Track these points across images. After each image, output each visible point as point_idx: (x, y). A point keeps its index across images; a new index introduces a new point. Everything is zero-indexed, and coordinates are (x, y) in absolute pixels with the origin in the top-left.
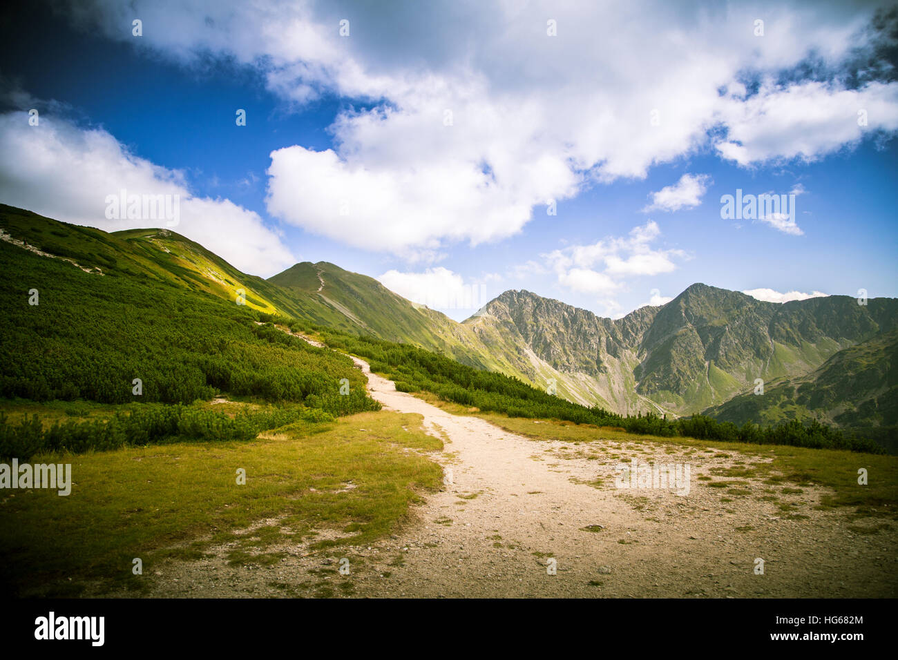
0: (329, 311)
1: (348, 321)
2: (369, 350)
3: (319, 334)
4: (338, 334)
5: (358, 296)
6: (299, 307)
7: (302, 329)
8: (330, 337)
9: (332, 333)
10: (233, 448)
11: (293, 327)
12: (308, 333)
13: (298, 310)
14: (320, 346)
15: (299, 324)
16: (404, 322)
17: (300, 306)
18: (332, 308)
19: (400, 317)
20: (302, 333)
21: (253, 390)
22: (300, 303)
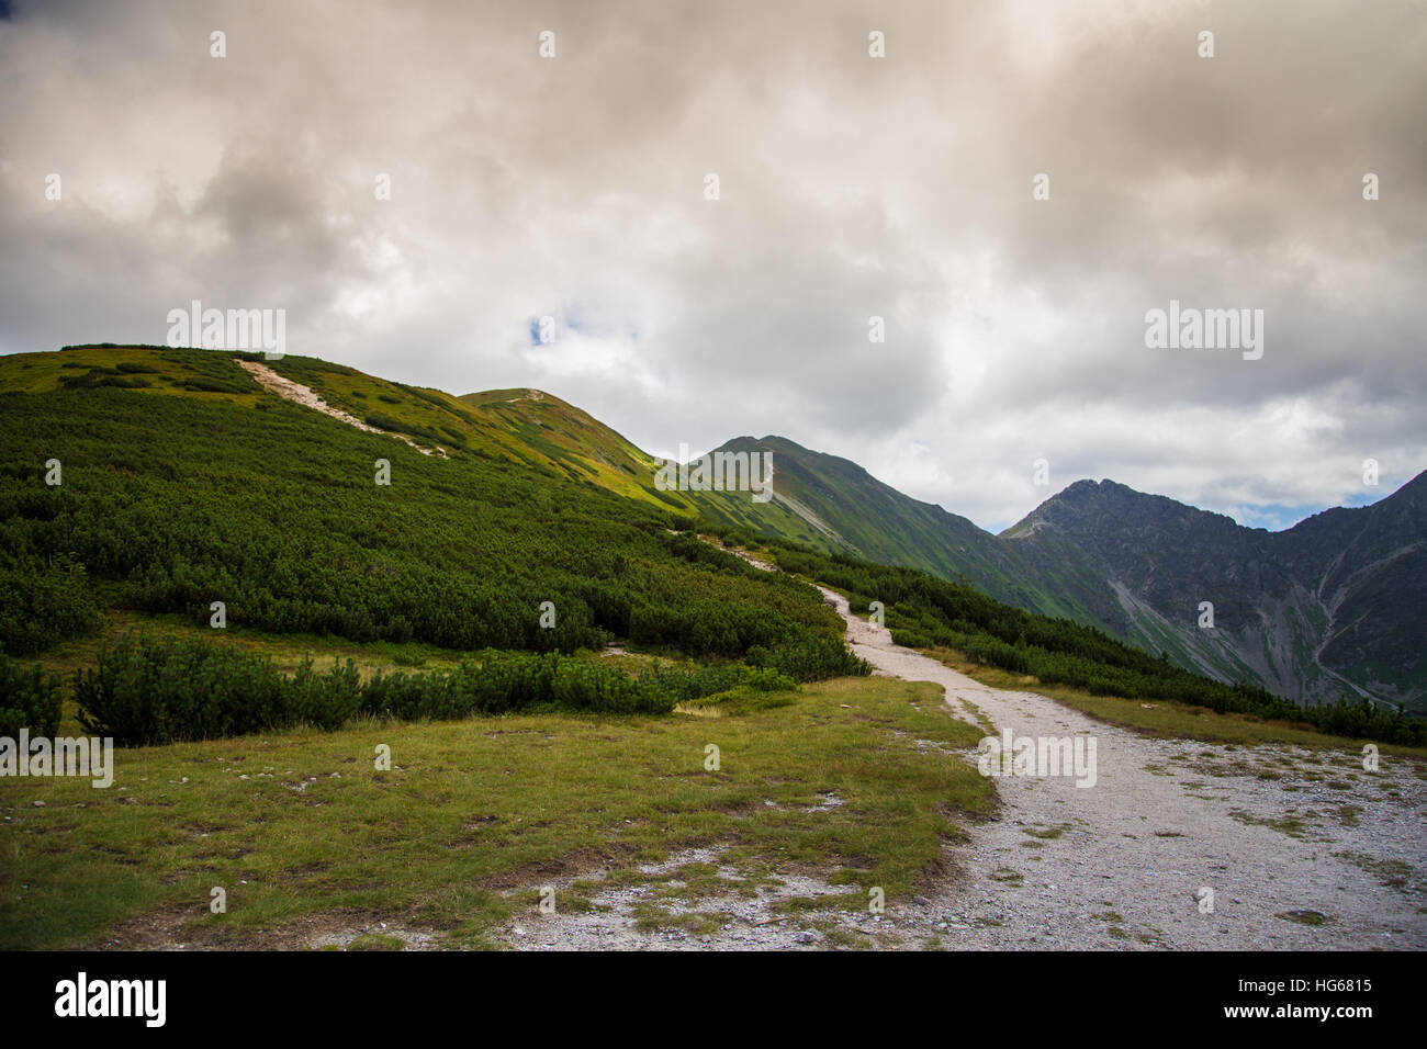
0: (782, 514)
1: (811, 531)
2: (849, 577)
3: (767, 550)
4: (797, 550)
5: (828, 491)
6: (735, 509)
7: (740, 542)
8: (786, 554)
9: (788, 549)
10: (636, 726)
11: (726, 538)
12: (751, 549)
13: (733, 513)
14: (768, 569)
15: (735, 534)
16: (903, 534)
17: (737, 507)
18: (787, 510)
19: (897, 526)
20: (740, 548)
21: (663, 636)
22: (737, 502)
